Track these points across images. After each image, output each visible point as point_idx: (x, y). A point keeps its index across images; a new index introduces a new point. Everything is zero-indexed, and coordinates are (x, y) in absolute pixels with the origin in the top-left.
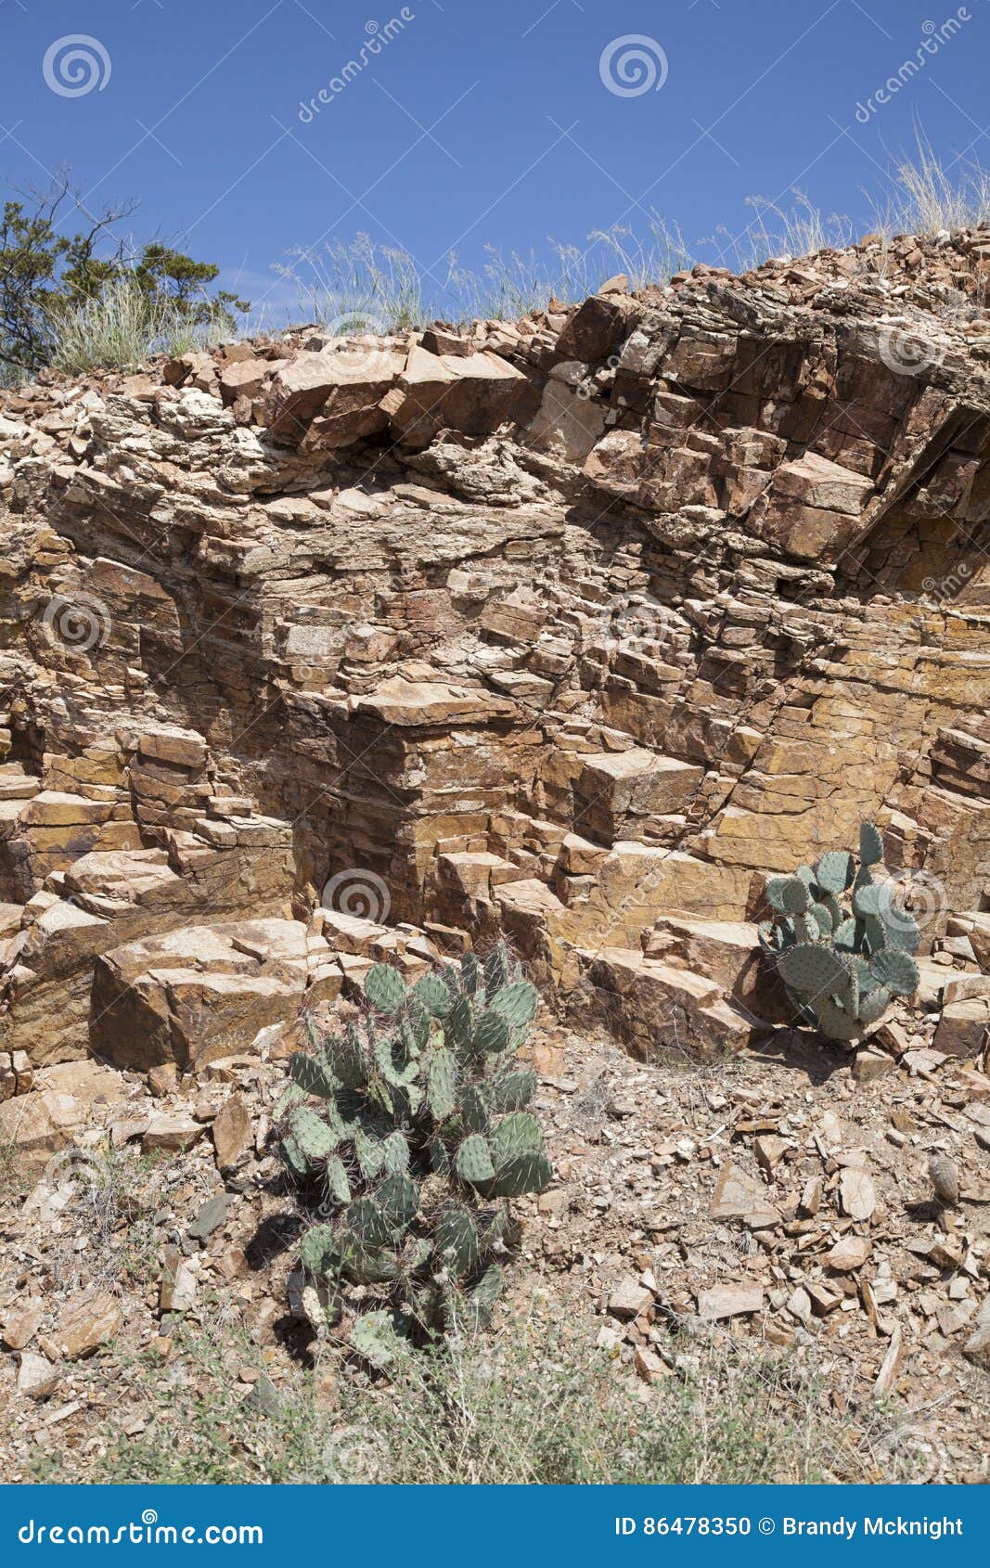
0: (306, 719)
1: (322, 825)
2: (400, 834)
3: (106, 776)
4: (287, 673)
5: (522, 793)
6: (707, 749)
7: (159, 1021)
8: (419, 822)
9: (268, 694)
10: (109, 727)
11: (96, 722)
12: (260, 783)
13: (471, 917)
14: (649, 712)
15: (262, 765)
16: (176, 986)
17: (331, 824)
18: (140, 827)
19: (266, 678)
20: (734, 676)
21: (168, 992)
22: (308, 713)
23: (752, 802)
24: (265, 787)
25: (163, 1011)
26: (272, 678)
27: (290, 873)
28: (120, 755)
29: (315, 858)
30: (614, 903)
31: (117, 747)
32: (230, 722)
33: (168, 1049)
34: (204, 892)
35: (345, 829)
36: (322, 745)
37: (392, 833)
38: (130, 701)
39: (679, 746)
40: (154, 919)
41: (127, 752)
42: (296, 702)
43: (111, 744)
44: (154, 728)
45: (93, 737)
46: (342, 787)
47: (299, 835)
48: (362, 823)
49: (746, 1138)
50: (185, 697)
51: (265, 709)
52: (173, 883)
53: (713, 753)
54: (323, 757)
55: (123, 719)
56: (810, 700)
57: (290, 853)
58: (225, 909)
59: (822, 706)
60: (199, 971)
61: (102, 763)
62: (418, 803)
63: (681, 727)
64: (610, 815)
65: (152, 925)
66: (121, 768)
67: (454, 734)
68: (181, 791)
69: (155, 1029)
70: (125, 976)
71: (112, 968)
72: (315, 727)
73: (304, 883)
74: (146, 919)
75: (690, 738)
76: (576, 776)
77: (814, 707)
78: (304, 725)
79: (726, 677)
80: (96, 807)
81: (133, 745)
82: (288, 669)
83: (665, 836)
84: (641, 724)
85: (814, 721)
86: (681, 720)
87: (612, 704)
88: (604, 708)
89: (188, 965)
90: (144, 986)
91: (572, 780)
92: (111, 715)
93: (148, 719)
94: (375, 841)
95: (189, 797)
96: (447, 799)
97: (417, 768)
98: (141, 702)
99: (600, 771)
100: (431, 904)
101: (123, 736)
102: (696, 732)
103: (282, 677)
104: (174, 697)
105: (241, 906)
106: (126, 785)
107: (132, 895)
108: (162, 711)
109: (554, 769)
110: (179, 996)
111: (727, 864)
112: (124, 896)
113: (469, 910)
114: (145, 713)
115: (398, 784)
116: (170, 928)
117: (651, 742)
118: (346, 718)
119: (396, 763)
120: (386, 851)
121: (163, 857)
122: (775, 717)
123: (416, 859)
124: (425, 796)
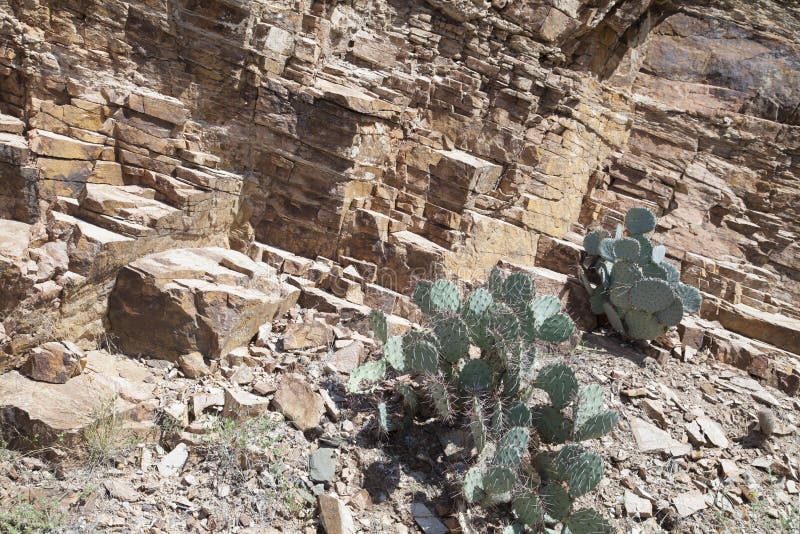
0: (275, 99)
1: (267, 180)
2: (333, 191)
3: (91, 124)
4: (261, 61)
6: (507, 155)
7: (189, 319)
8: (348, 184)
9: (241, 77)
10: (97, 83)
11: (88, 78)
12: (219, 144)
13: (378, 253)
14: (464, 126)
15: (224, 130)
16: (205, 293)
17: (274, 179)
18: (122, 168)
19: (242, 63)
20: (522, 110)
21: (198, 297)
22: (277, 94)
23: (539, 191)
24: (223, 147)
25: (191, 310)
26: (246, 64)
27: (234, 214)
28: (106, 108)
29: (255, 204)
30: (479, 249)
31: (104, 102)
32: (197, 94)
33: (192, 341)
34: (190, 222)
35: (284, 185)
36: (285, 120)
37: (326, 191)
38: (117, 66)
39: (484, 151)
40: (158, 240)
41: (114, 106)
42: (270, 85)
43: (98, 98)
44: (129, 88)
45: (83, 90)
46: (297, 153)
47: (245, 187)
48: (300, 181)
49: (633, 400)
50: (161, 68)
51: (236, 87)
52: (174, 213)
53: (510, 157)
54: (285, 130)
55: (108, 78)
56: (562, 130)
57: (237, 199)
58: (195, 237)
59: (567, 134)
60: (211, 282)
61: (90, 112)
62: (350, 170)
63: (488, 138)
64: (467, 190)
65: (155, 245)
66: (104, 118)
67: (377, 124)
68: (164, 142)
69: (180, 326)
70: (158, 283)
71: (143, 276)
72: (282, 105)
73: (243, 222)
74: (155, 239)
75: (493, 147)
76: (435, 163)
77: (564, 134)
78: (273, 103)
79: (516, 107)
80: (92, 147)
81: (120, 101)
82: (262, 59)
83: (489, 209)
84: (458, 134)
85: (564, 145)
86: (488, 134)
87: (435, 118)
88: (428, 122)
89: (201, 277)
90: (177, 292)
91: (431, 166)
92: (100, 73)
93: (127, 82)
94: (307, 195)
95: (170, 148)
96: (364, 169)
97: (357, 145)
98: (125, 67)
100: (348, 243)
101: (110, 93)
102: (499, 142)
103: (256, 64)
104: (152, 68)
105: (203, 236)
106: (111, 133)
107: (147, 220)
108: (140, 76)
109: (417, 157)
110: (208, 300)
111: (529, 229)
112: (141, 221)
113: (380, 248)
114: (126, 77)
115: (345, 155)
117: (464, 146)
118: (312, 102)
119: (346, 139)
120: (316, 203)
121: (152, 193)
122: (544, 139)
123: (344, 211)
124: (356, 166)
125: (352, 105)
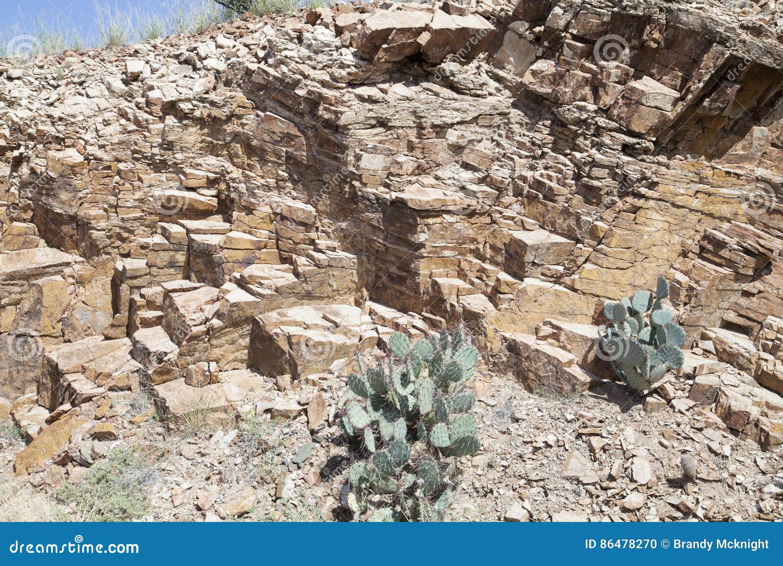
0: (368, 203)
1: (373, 258)
2: (413, 266)
3: (264, 225)
4: (359, 178)
5: (478, 249)
6: (578, 232)
7: (283, 352)
8: (422, 260)
9: (350, 188)
10: (267, 200)
11: (261, 197)
12: (342, 234)
13: (446, 311)
14: (548, 210)
15: (344, 225)
16: (293, 336)
17: (377, 258)
18: (279, 253)
19: (348, 180)
20: (596, 195)
21: (289, 338)
22: (369, 200)
23: (600, 262)
24: (344, 237)
25: (286, 348)
26: (352, 180)
27: (355, 282)
28: (272, 216)
29: (368, 275)
30: (522, 310)
31: (271, 211)
32: (329, 202)
33: (287, 367)
34: (310, 288)
35: (384, 261)
36: (375, 217)
37: (408, 265)
38: (279, 188)
39: (563, 230)
40: (284, 300)
41: (275, 214)
42: (363, 194)
43: (267, 209)
44: (290, 202)
45: (259, 205)
46: (384, 239)
47: (361, 263)
48: (393, 259)
49: (583, 437)
50: (306, 187)
51: (347, 196)
52: (294, 283)
53: (581, 234)
54: (375, 223)
55: (274, 196)
56: (635, 210)
57: (355, 272)
58: (320, 298)
59: (641, 213)
60: (305, 329)
61: (263, 218)
62: (423, 250)
63: (565, 219)
64: (524, 263)
65: (282, 303)
66: (272, 222)
67: (444, 216)
68: (301, 236)
69: (281, 357)
70: (268, 328)
71: (261, 323)
72: (372, 207)
73: (361, 288)
74: (280, 299)
75: (569, 226)
76: (507, 242)
77: (638, 213)
78: (366, 206)
79: (591, 195)
80: (258, 241)
81: (278, 211)
82: (360, 176)
83: (552, 277)
84: (543, 217)
85: (637, 221)
86: (565, 216)
87: (528, 205)
88: (524, 207)
89: (300, 325)
90: (277, 334)
91: (505, 244)
92: (269, 194)
93: (287, 197)
94: (399, 268)
95: (305, 239)
96: (438, 249)
97: (423, 232)
98: (284, 188)
99: (520, 240)
100: (426, 304)
101: (274, 205)
102: (572, 222)
103: (356, 180)
104: (300, 187)
105: (328, 297)
106: (274, 231)
107: (274, 287)
108: (294, 193)
109: (495, 237)
110: (294, 341)
111: (584, 294)
112: (270, 288)
113: (446, 307)
114: (286, 194)
115: (413, 240)
116: (291, 306)
117: (548, 226)
118: (389, 204)
119: (413, 229)
120: (405, 274)
121: (290, 269)
122: (616, 217)
123: (420, 279)
124: (427, 247)
125: (410, 205)
